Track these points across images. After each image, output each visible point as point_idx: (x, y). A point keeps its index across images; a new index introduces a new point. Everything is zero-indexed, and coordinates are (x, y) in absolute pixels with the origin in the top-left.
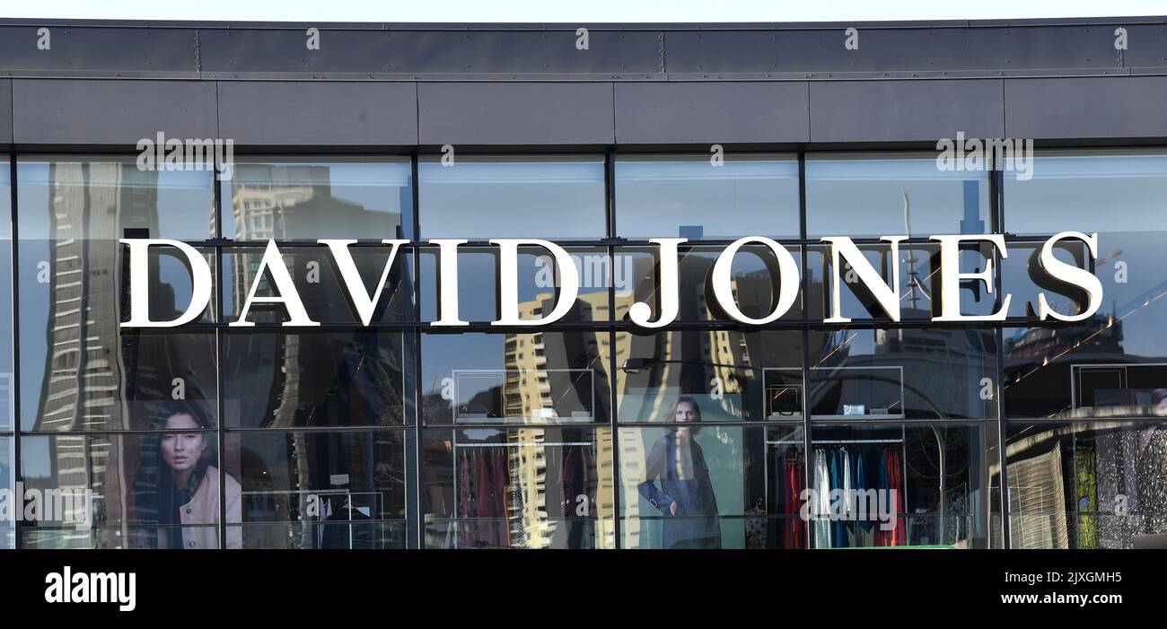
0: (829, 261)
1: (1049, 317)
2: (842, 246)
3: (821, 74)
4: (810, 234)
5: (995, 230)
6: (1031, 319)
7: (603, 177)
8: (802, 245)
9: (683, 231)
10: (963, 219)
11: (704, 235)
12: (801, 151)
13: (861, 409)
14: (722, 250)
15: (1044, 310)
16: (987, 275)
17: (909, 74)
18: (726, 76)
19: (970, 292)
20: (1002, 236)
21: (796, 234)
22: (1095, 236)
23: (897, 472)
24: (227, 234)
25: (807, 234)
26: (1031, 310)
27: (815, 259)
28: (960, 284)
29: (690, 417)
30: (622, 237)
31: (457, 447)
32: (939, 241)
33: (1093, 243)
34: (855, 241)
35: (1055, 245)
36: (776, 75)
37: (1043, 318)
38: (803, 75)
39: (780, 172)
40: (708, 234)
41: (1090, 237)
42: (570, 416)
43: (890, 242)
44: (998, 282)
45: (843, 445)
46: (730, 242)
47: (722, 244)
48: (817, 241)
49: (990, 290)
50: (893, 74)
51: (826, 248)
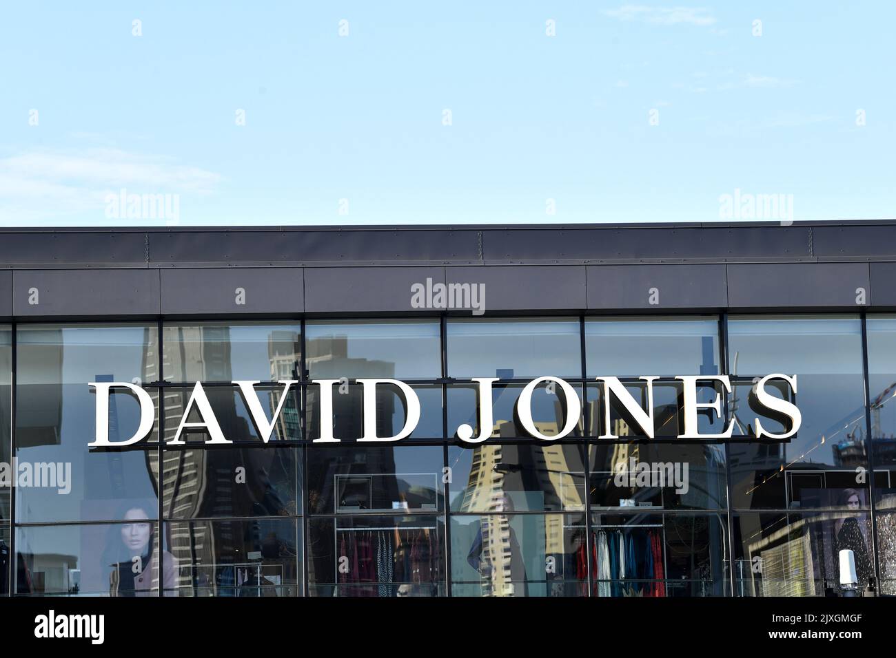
0: (602, 394)
1: (762, 435)
2: (612, 384)
3: (595, 261)
4: (589, 374)
5: (723, 373)
6: (750, 436)
7: (440, 334)
8: (584, 383)
9: (499, 372)
10: (702, 364)
11: (515, 375)
12: (582, 315)
13: (632, 502)
14: (524, 386)
15: (760, 431)
16: (717, 405)
17: (658, 260)
18: (526, 262)
19: (706, 417)
20: (727, 376)
21: (579, 375)
22: (795, 377)
23: (659, 549)
24: (167, 378)
25: (587, 375)
26: (751, 430)
27: (593, 392)
28: (697, 411)
29: (507, 508)
30: (452, 377)
31: (337, 531)
32: (682, 380)
33: (793, 382)
34: (621, 380)
35: (766, 384)
36: (562, 261)
37: (758, 436)
38: (581, 261)
39: (567, 330)
40: (517, 375)
41: (792, 377)
42: (420, 507)
43: (646, 381)
44: (725, 410)
45: (620, 528)
46: (530, 381)
47: (524, 382)
48: (594, 380)
49: (719, 416)
50: (646, 260)
51: (600, 385)
